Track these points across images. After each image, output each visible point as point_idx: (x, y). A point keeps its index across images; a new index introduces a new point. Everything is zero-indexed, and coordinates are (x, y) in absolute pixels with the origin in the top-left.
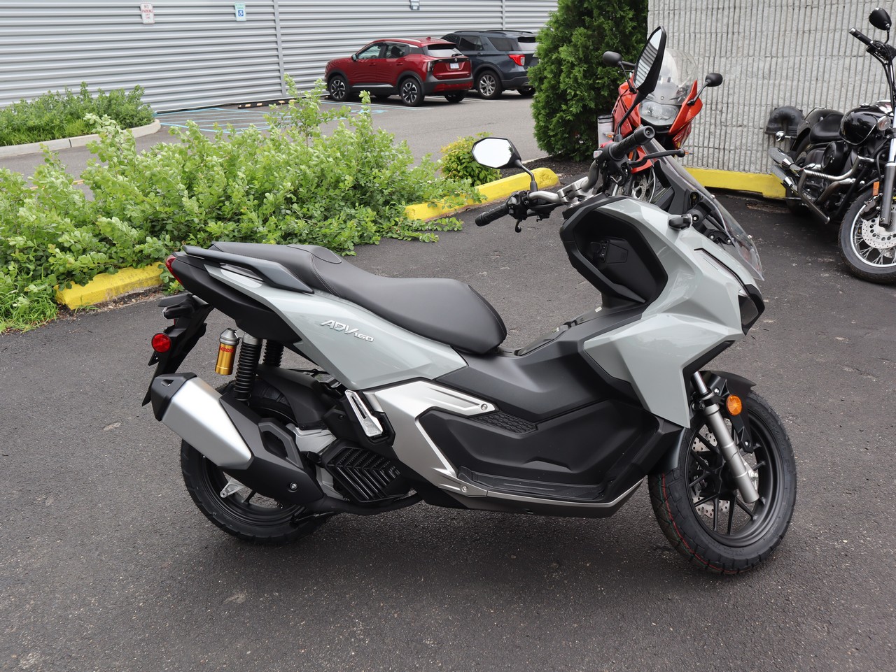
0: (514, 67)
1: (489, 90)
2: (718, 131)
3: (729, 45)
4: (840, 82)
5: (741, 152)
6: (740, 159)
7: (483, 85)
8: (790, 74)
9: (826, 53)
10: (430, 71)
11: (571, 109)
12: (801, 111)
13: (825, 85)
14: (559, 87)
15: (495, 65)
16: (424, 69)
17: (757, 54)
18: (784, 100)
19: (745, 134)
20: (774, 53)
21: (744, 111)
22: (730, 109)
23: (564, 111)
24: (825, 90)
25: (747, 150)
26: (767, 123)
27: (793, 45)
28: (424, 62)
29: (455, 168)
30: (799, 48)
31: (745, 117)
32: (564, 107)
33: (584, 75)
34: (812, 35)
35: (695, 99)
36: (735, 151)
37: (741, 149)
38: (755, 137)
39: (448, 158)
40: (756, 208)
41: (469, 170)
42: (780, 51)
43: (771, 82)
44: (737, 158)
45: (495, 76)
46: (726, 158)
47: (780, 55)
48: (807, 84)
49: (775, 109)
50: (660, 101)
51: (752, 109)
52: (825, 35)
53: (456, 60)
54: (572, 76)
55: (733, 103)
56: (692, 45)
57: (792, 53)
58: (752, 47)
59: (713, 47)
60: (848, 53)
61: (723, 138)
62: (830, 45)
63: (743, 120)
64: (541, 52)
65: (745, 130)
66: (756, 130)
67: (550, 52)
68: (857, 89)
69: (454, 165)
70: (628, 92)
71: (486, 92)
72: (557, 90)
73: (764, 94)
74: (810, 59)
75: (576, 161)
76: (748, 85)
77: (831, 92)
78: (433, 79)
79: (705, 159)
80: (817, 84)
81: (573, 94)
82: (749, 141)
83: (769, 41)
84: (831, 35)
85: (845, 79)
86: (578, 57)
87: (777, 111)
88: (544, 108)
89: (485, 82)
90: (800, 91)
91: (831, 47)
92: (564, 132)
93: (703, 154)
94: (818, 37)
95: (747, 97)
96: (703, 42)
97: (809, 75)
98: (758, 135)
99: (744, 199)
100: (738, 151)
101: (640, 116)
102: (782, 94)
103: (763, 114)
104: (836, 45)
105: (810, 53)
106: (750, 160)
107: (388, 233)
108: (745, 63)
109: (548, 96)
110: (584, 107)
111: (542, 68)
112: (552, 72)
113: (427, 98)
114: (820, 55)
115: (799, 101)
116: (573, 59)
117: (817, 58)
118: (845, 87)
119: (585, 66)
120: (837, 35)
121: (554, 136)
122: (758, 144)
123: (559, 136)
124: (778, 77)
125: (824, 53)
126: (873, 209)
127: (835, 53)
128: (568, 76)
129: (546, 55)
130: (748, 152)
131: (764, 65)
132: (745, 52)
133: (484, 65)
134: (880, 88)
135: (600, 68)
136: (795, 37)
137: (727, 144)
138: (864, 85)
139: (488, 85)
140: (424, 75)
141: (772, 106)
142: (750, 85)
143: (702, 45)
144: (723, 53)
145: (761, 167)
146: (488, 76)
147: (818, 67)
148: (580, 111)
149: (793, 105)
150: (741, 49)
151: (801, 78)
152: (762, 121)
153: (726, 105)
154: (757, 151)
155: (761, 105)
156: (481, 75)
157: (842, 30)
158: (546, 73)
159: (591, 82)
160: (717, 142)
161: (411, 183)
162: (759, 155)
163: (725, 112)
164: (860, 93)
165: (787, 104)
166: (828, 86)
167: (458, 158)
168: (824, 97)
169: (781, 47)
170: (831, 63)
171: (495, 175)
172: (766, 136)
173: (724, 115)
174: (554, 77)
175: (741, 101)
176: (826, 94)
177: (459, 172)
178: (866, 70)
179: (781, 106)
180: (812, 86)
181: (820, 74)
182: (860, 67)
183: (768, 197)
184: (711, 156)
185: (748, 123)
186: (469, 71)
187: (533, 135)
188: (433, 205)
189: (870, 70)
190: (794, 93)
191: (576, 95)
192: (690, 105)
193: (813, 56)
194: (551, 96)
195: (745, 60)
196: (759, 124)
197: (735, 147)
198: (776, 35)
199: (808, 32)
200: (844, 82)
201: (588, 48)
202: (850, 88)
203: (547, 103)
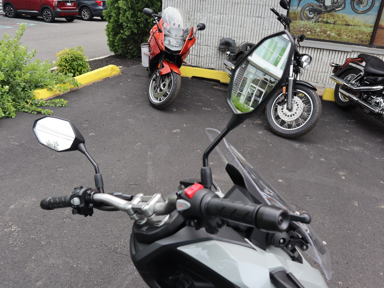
0: (98, 6)
1: (87, 16)
2: (196, 47)
3: (201, 6)
4: (251, 28)
5: (207, 58)
6: (206, 61)
7: (83, 14)
8: (229, 23)
9: (245, 14)
10: (57, 6)
11: (125, 33)
12: (234, 40)
13: (245, 29)
14: (119, 21)
15: (89, 5)
16: (54, 4)
17: (214, 12)
18: (227, 35)
19: (209, 49)
20: (222, 12)
21: (208, 39)
22: (202, 37)
23: (122, 33)
24: (244, 31)
25: (210, 57)
26: (219, 45)
27: (230, 9)
28: (54, 1)
29: (64, 65)
30: (233, 11)
31: (209, 42)
32: (122, 32)
33: (131, 16)
34: (239, 5)
35: (192, 37)
36: (204, 57)
37: (207, 56)
38: (213, 51)
39: (60, 59)
40: (217, 88)
41: (72, 66)
42: (225, 11)
43: (221, 26)
44: (205, 61)
45: (89, 10)
46: (200, 60)
47: (224, 13)
48: (237, 28)
49: (223, 39)
50: (174, 37)
51: (212, 38)
52: (244, 6)
53: (70, 1)
54: (125, 16)
55: (203, 35)
56: (184, 5)
57: (230, 13)
58: (212, 9)
59: (194, 7)
60: (254, 15)
61: (199, 51)
62: (246, 11)
63: (208, 43)
64: (109, 3)
65: (209, 47)
66: (214, 48)
67: (114, 3)
68: (258, 32)
69: (64, 64)
70: (157, 31)
71: (85, 17)
72: (118, 22)
73: (218, 31)
74: (238, 16)
75: (129, 58)
76: (210, 27)
77: (247, 32)
78: (58, 10)
79: (191, 60)
80: (241, 28)
81: (126, 25)
82: (211, 53)
83: (220, 6)
84: (247, 6)
85: (253, 27)
86: (128, 7)
87: (223, 40)
88: (112, 31)
89: (85, 13)
90: (234, 31)
91: (247, 12)
92: (122, 44)
93: (190, 58)
94: (242, 6)
95: (210, 32)
96: (189, 4)
97: (238, 24)
98: (215, 50)
99: (211, 82)
100: (206, 57)
101: (164, 45)
102: (225, 32)
103: (217, 40)
104: (249, 11)
105: (238, 13)
106: (211, 62)
107: (22, 109)
108: (209, 16)
109: (113, 26)
110: (132, 32)
111: (110, 11)
112: (115, 13)
113: (56, 19)
114: (242, 15)
115: (233, 36)
116: (126, 8)
117: (241, 16)
118: (253, 31)
119: (132, 11)
120: (250, 6)
121: (117, 46)
122: (215, 54)
123: (120, 46)
124: (224, 24)
125: (244, 14)
126: (283, 100)
127: (249, 15)
128: (123, 16)
129: (112, 5)
130: (210, 58)
131: (217, 17)
132: (209, 11)
133: (84, 4)
134: (268, 33)
135: (139, 13)
136: (231, 6)
137: (201, 54)
138: (261, 30)
139: (86, 14)
140: (54, 8)
141: (221, 37)
142: (211, 26)
143: (189, 5)
144: (199, 10)
145: (216, 65)
146: (86, 10)
147: (242, 20)
148: (130, 34)
149: (230, 37)
150: (207, 9)
151: (234, 25)
152: (216, 44)
153: (200, 35)
154: (214, 58)
155: (216, 36)
156: (83, 9)
157: (252, 4)
158: (112, 14)
159: (135, 19)
160: (196, 52)
161: (36, 78)
162: (215, 59)
163: (200, 38)
164: (259, 34)
165: (228, 37)
166: (246, 30)
167: (66, 59)
168: (244, 35)
169: (225, 10)
170: (247, 19)
171: (87, 68)
172: (218, 51)
173: (199, 40)
174: (116, 16)
175: (207, 34)
176: (245, 33)
177: (66, 67)
178: (262, 24)
179: (225, 38)
180: (239, 29)
181: (242, 24)
182: (259, 22)
183: (223, 82)
184: (193, 59)
185: (210, 44)
186: (76, 7)
187: (107, 45)
188: (51, 89)
189: (263, 24)
190: (231, 31)
191: (127, 26)
192: (190, 40)
193: (239, 15)
194: (115, 25)
195: (209, 14)
196: (215, 45)
197: (204, 55)
198: (223, 4)
199: (237, 4)
200: (252, 29)
201: (133, 2)
202: (255, 32)
203: (113, 29)
